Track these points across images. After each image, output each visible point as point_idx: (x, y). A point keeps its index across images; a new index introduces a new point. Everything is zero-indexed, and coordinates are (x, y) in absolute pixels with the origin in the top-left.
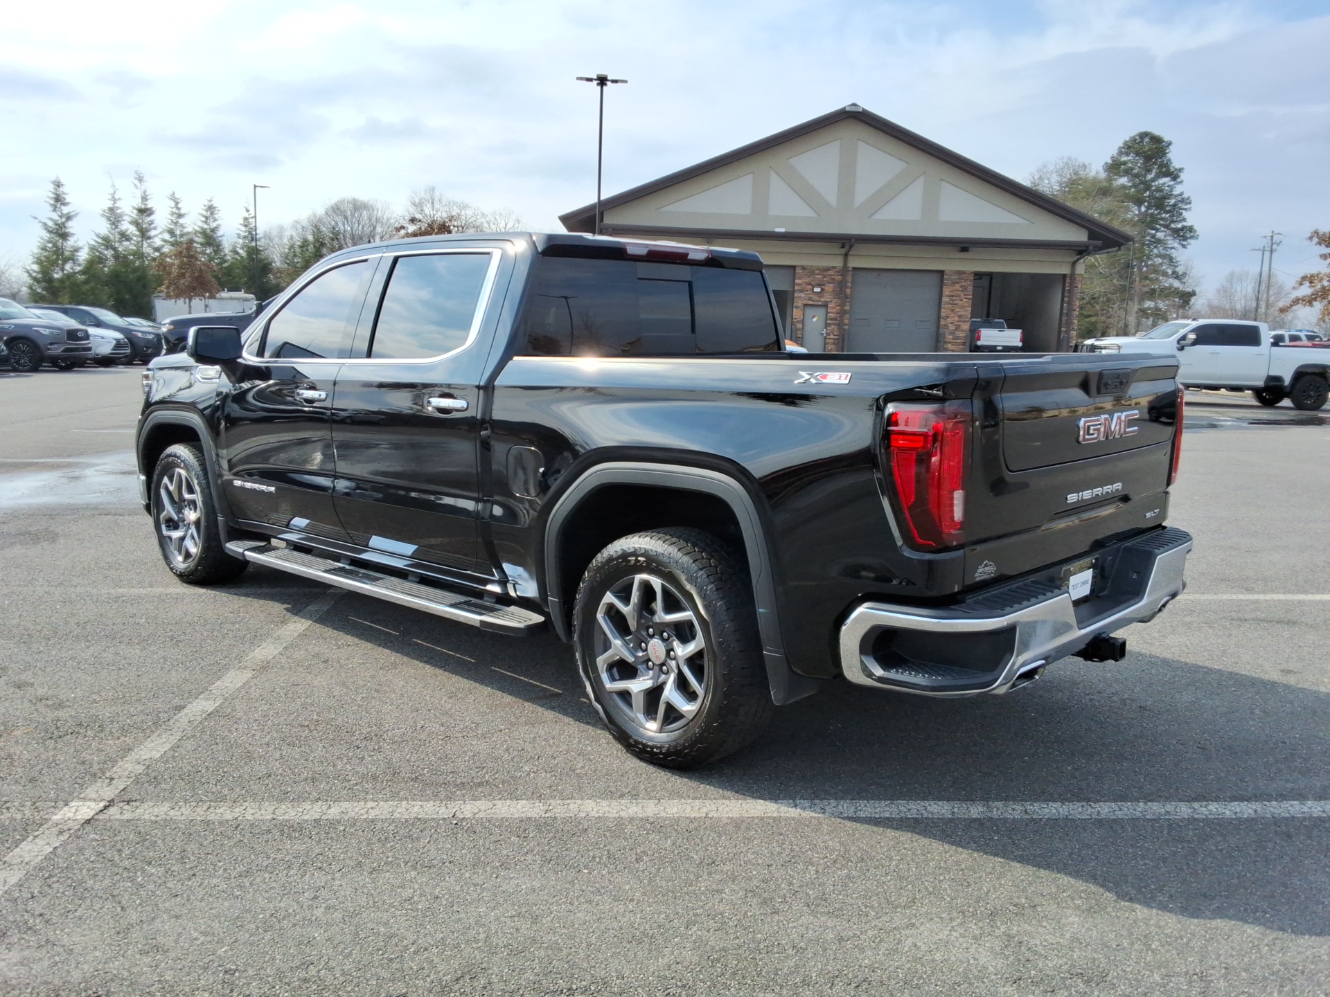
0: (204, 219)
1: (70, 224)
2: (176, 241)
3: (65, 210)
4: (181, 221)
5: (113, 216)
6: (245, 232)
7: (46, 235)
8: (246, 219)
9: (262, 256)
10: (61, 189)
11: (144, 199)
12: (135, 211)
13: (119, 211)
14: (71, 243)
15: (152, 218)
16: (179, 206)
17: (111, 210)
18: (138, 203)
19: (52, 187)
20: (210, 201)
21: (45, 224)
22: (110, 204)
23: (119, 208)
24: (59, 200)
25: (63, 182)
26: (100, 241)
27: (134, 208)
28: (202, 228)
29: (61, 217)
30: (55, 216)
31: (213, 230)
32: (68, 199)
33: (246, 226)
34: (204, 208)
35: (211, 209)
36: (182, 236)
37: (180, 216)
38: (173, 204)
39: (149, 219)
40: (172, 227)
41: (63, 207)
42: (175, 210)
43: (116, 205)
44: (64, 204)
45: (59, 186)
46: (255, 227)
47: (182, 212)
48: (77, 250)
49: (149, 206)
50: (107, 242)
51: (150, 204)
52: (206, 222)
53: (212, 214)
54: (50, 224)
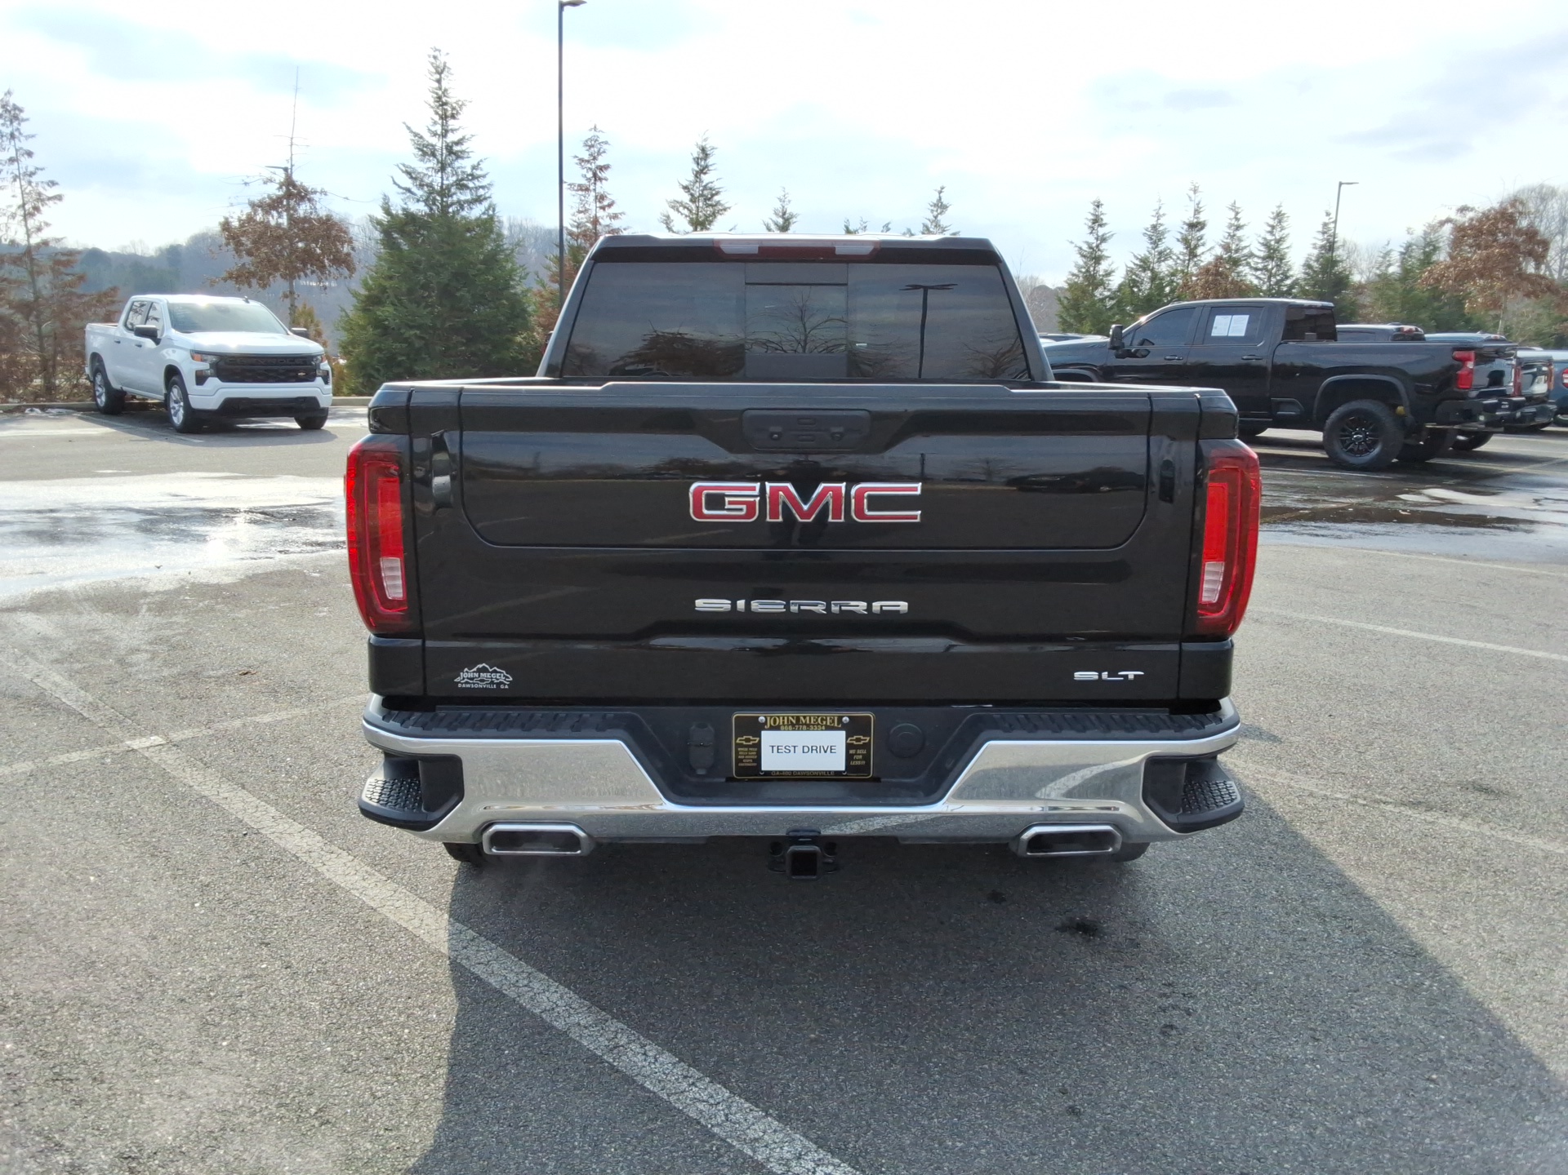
0: (1269, 229)
1: (1103, 246)
2: (1230, 257)
3: (1101, 231)
4: (1239, 233)
5: (1156, 235)
6: (1322, 240)
7: (1081, 261)
8: (1325, 225)
9: (1339, 268)
10: (1100, 209)
11: (1197, 211)
12: (1186, 227)
13: (1161, 228)
14: (1103, 267)
15: (1202, 232)
16: (1239, 216)
17: (1154, 227)
18: (1189, 217)
19: (1091, 208)
20: (1279, 207)
21: (1081, 248)
22: (1153, 221)
23: (1161, 225)
24: (1097, 221)
25: (1102, 202)
26: (1137, 262)
27: (1185, 223)
28: (1265, 239)
29: (1097, 239)
30: (1092, 239)
31: (1278, 241)
32: (1105, 219)
33: (1324, 233)
34: (1272, 216)
35: (1279, 216)
36: (1237, 251)
37: (1238, 228)
38: (1232, 214)
39: (1199, 234)
40: (1228, 241)
41: (1100, 229)
42: (1233, 222)
43: (1159, 222)
44: (1101, 225)
45: (1098, 206)
46: (1334, 233)
47: (1241, 222)
48: (1108, 274)
49: (1201, 220)
50: (1145, 264)
51: (1202, 217)
52: (1271, 233)
53: (1280, 222)
54: (1085, 247)
